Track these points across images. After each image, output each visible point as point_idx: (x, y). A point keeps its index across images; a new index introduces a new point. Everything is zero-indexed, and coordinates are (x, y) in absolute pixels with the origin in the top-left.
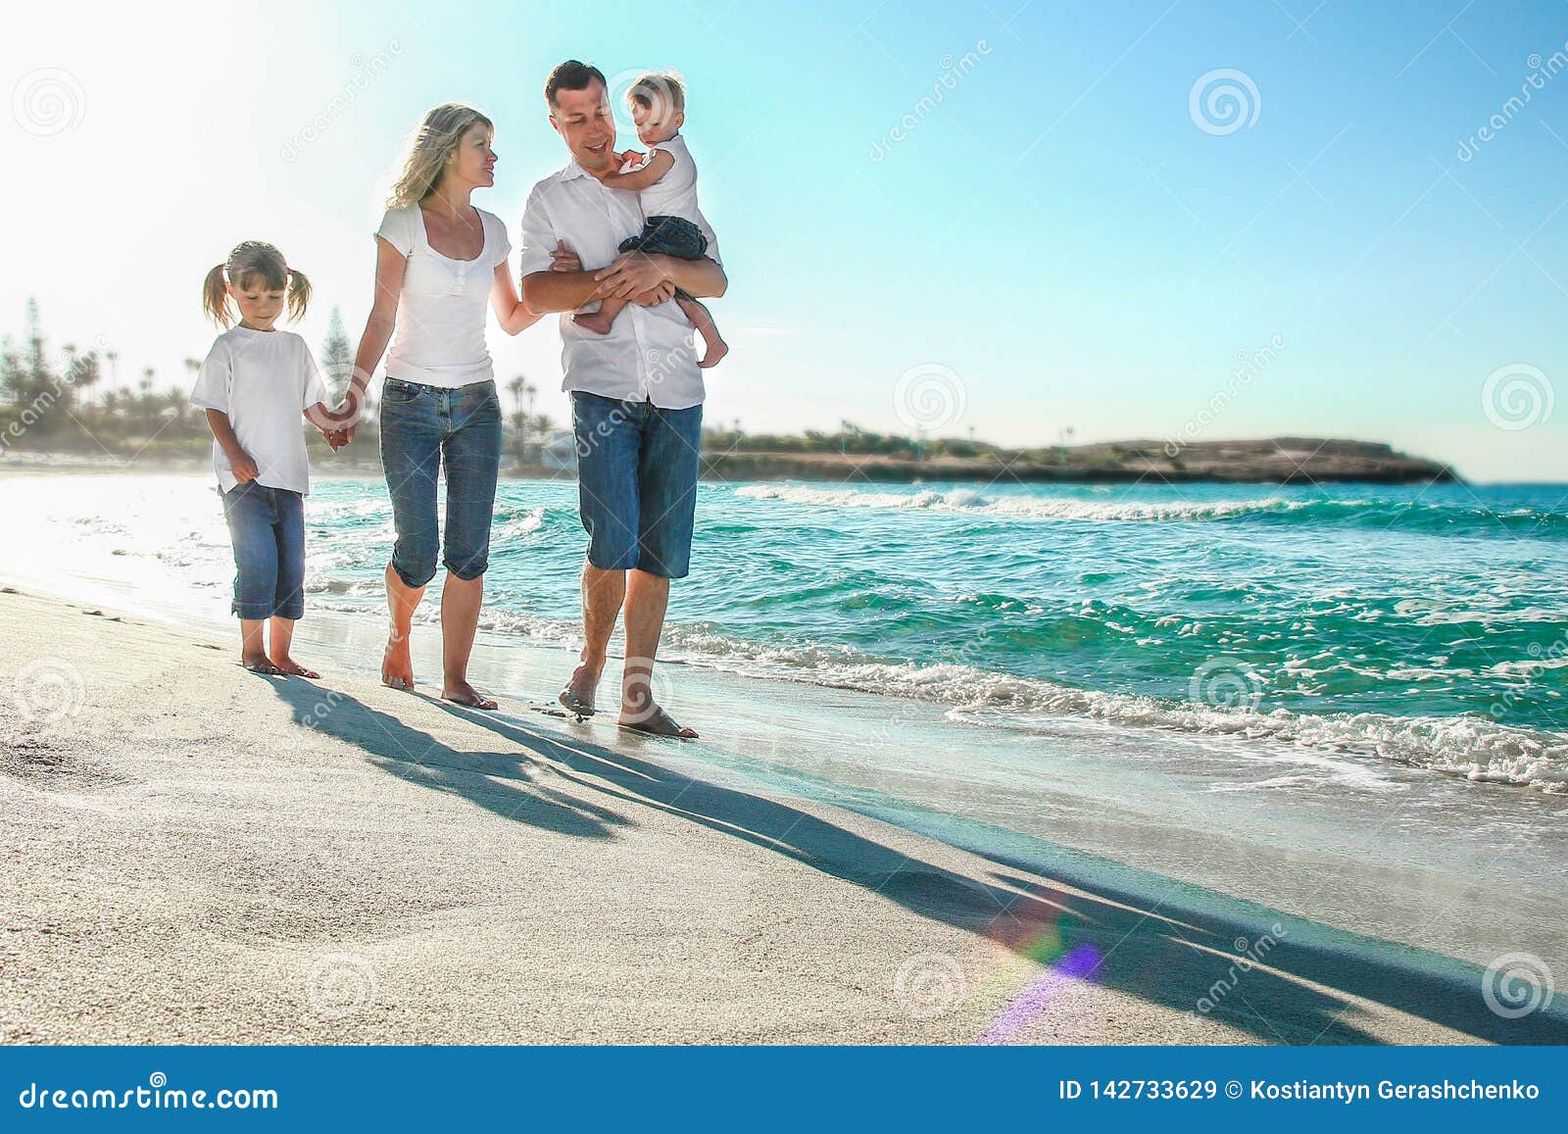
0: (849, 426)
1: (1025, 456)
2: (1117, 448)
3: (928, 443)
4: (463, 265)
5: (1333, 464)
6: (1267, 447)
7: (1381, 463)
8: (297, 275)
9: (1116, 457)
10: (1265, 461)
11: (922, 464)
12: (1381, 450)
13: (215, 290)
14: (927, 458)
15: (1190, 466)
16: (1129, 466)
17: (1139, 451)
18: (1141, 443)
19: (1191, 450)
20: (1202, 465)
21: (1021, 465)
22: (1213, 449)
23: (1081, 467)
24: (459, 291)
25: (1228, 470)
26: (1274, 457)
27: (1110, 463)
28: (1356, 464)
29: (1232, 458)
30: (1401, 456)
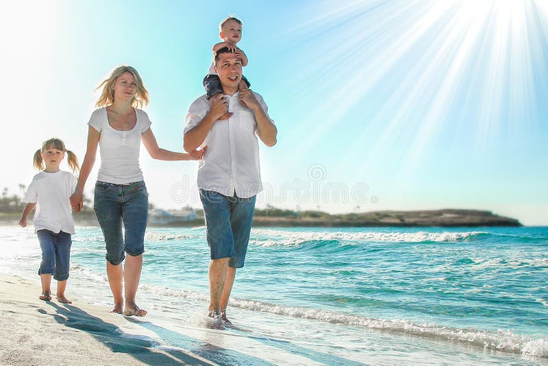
0: (270, 206)
1: (339, 217)
2: (377, 214)
3: (301, 212)
4: (124, 133)
5: (467, 219)
6: (440, 213)
7: (487, 219)
8: (69, 153)
9: (377, 217)
10: (439, 219)
11: (298, 220)
12: (487, 214)
13: (38, 158)
14: (300, 218)
15: (407, 220)
16: (382, 221)
17: (386, 215)
18: (388, 211)
19: (408, 214)
20: (412, 220)
21: (338, 220)
22: (417, 214)
23: (362, 221)
24: (123, 144)
25: (422, 222)
26: (442, 217)
27: (374, 219)
28: (476, 219)
29: (425, 217)
30: (496, 216)
